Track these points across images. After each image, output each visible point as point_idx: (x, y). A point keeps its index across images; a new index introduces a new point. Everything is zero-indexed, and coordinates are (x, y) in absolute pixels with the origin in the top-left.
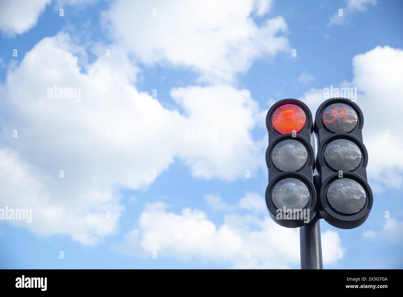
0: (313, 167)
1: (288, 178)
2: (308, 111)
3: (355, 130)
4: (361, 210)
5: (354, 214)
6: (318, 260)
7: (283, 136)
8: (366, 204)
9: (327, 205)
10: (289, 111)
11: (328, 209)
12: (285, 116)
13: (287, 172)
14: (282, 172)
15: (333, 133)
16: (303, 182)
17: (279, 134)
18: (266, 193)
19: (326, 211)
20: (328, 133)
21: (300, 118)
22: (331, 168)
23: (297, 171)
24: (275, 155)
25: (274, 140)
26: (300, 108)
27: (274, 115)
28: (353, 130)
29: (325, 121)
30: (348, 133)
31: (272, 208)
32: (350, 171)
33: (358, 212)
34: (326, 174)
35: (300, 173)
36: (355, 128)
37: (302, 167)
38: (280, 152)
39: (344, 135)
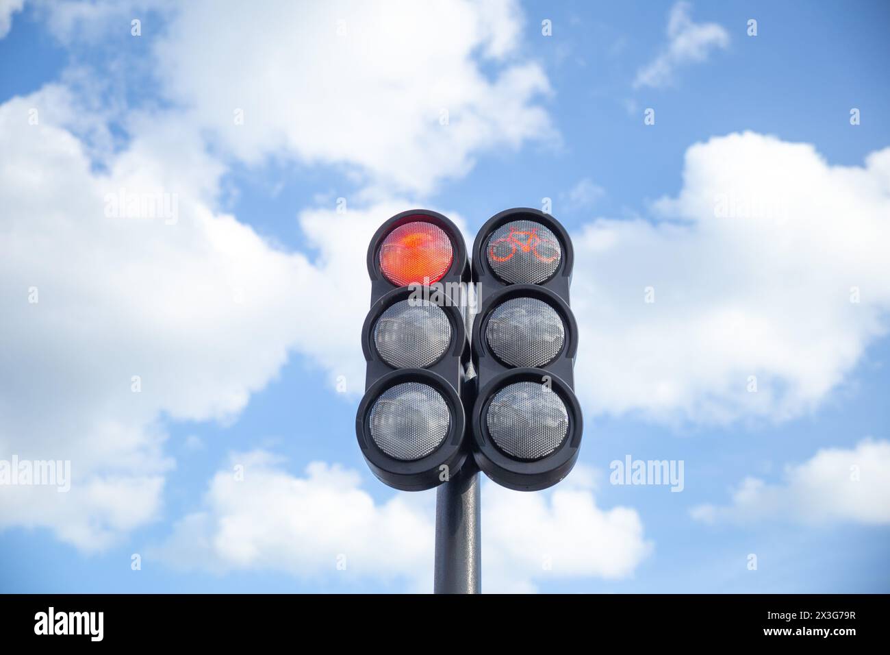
0: (462, 358)
1: (406, 382)
2: (458, 236)
3: (555, 277)
4: (557, 450)
5: (541, 458)
6: (471, 560)
7: (400, 292)
8: (567, 436)
9: (487, 440)
10: (416, 236)
11: (487, 448)
12: (408, 247)
13: (405, 370)
14: (394, 368)
15: (508, 284)
16: (437, 390)
17: (393, 287)
18: (358, 417)
19: (484, 454)
20: (497, 283)
21: (439, 251)
22: (499, 360)
23: (428, 367)
24: (383, 332)
25: (381, 299)
26: (440, 230)
27: (385, 245)
28: (550, 279)
29: (493, 259)
30: (538, 284)
31: (369, 448)
32: (538, 367)
33: (551, 453)
34: (490, 374)
35: (434, 372)
36: (555, 274)
37: (437, 358)
38: (396, 325)
39: (533, 288)
